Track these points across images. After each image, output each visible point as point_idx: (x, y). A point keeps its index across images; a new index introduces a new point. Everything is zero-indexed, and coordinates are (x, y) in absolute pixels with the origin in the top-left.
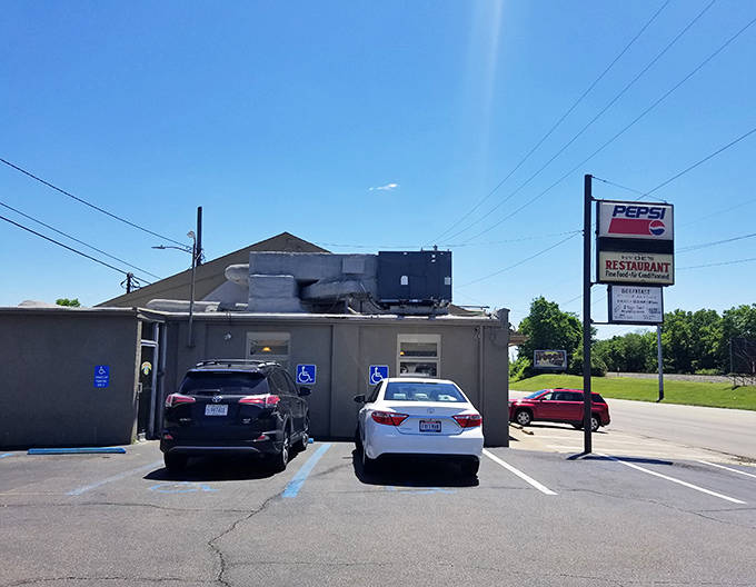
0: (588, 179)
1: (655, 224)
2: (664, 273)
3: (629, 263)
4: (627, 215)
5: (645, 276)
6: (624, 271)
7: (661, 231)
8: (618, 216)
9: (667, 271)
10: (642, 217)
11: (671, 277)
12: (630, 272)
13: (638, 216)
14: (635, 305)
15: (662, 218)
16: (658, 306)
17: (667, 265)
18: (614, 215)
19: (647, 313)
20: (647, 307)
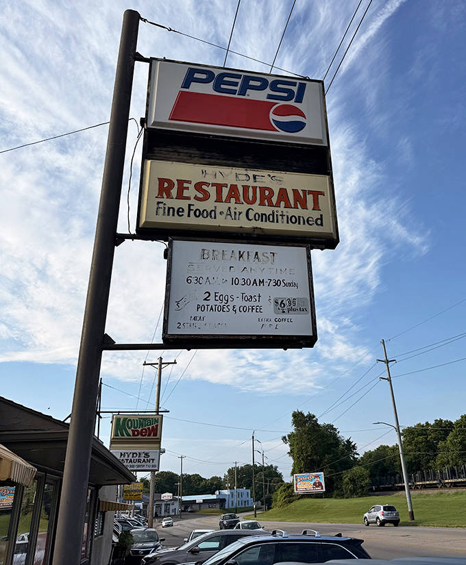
0: (132, 20)
1: (282, 111)
2: (309, 213)
3: (219, 187)
4: (217, 88)
5: (263, 217)
6: (209, 205)
7: (299, 126)
8: (195, 88)
9: (316, 207)
10: (252, 95)
11: (328, 221)
12: (222, 207)
13: (243, 92)
14: (237, 291)
15: (299, 100)
16: (301, 293)
17: (316, 194)
18: (186, 84)
19: (269, 310)
20: (269, 294)
